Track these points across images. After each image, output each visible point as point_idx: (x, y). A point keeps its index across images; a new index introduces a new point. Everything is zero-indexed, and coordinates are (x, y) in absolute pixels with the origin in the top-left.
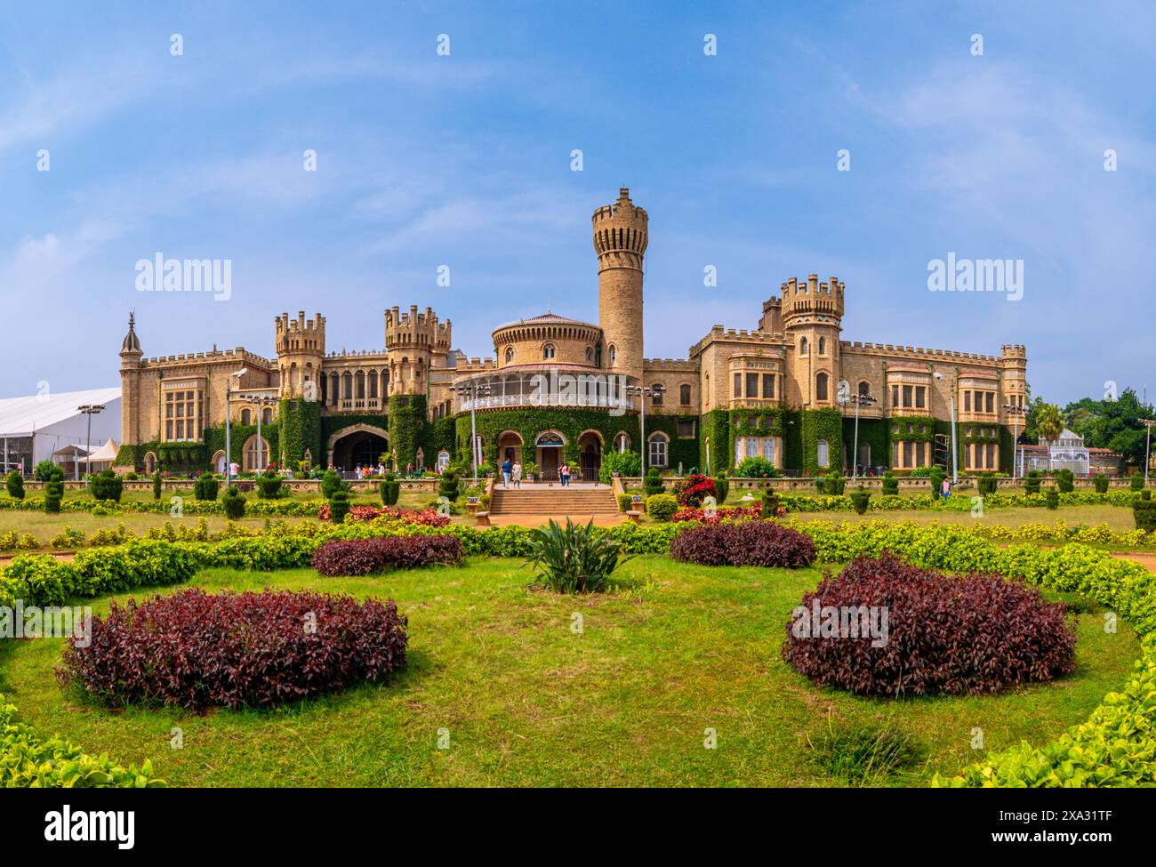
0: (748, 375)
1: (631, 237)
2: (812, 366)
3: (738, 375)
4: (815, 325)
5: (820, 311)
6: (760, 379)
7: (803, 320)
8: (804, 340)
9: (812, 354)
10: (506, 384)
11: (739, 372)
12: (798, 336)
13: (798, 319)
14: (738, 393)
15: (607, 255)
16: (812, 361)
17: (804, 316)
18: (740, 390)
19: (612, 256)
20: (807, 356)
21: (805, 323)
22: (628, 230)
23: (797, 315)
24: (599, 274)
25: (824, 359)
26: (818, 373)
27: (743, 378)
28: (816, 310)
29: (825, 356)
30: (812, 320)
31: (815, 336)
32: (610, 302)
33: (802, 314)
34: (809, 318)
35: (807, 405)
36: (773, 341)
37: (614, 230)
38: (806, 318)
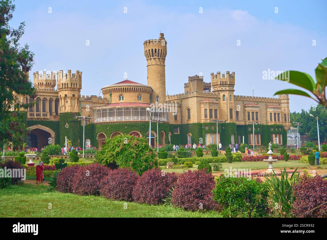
0: (210, 109)
1: (160, 52)
2: (228, 106)
3: (206, 110)
4: (229, 90)
5: (230, 85)
6: (213, 111)
7: (224, 88)
8: (224, 96)
9: (228, 101)
10: (124, 111)
11: (206, 108)
12: (222, 94)
13: (221, 88)
14: (206, 116)
15: (151, 59)
16: (228, 104)
17: (224, 87)
18: (207, 115)
19: (152, 59)
20: (226, 102)
21: (225, 89)
22: (159, 50)
23: (221, 86)
24: (147, 66)
25: (232, 103)
26: (230, 108)
27: (208, 111)
28: (229, 85)
29: (232, 102)
30: (227, 88)
31: (229, 95)
32: (156, 78)
33: (223, 86)
34: (226, 87)
35: (227, 120)
36: (214, 96)
37: (152, 50)
38: (225, 87)
